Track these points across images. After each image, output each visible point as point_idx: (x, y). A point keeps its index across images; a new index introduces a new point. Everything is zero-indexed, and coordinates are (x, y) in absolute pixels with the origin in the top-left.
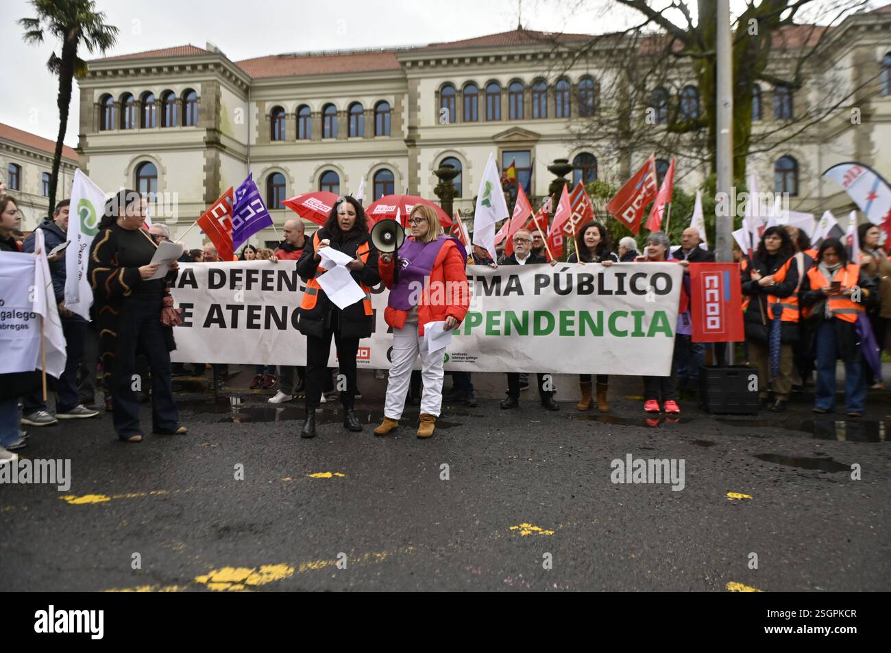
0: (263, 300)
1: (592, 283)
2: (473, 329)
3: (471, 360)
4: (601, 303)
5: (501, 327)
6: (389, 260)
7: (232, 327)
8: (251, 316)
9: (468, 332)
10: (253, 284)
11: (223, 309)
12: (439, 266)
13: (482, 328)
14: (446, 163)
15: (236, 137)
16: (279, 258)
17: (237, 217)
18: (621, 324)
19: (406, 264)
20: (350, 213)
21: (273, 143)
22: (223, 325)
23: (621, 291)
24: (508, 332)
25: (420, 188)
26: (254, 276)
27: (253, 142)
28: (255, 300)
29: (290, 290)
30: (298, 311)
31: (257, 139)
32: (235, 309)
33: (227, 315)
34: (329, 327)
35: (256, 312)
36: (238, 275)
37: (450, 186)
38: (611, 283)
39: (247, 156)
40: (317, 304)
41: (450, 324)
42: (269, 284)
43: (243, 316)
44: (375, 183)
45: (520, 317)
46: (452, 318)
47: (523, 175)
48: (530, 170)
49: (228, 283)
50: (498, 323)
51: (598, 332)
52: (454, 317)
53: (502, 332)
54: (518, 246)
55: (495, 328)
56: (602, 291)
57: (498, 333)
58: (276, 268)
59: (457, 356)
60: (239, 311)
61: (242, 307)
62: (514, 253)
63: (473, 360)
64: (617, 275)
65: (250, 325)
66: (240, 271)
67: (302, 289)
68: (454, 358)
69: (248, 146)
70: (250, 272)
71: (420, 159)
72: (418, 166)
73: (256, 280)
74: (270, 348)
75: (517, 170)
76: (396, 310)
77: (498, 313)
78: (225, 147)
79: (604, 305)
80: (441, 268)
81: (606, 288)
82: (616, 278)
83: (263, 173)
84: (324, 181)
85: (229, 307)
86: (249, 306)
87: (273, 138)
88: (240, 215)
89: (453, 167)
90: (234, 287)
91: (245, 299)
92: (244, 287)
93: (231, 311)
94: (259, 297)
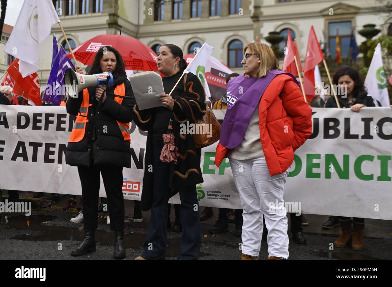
0: (57, 139)
1: (338, 128)
2: (226, 169)
3: (224, 197)
4: (347, 147)
7: (33, 161)
8: (48, 152)
9: (221, 172)
10: (50, 125)
11: (27, 145)
18: (367, 168)
20: (112, 60)
21: (156, 23)
22: (26, 159)
23: (367, 135)
26: (51, 119)
27: (141, 23)
28: (52, 139)
31: (144, 20)
32: (36, 145)
33: (30, 151)
35: (51, 149)
36: (38, 118)
38: (357, 128)
39: (137, 33)
40: (84, 137)
42: (62, 126)
43: (41, 151)
49: (31, 125)
51: (344, 175)
56: (348, 135)
59: (212, 194)
60: (39, 148)
61: (40, 145)
63: (226, 197)
64: (363, 119)
65: (47, 160)
66: (40, 115)
68: (209, 195)
69: (138, 26)
70: (48, 115)
73: (52, 122)
74: (61, 180)
78: (121, 27)
79: (350, 149)
81: (352, 132)
82: (363, 123)
85: (31, 144)
86: (46, 144)
87: (156, 19)
90: (35, 128)
91: (43, 138)
92: (43, 128)
93: (32, 147)
94: (54, 136)
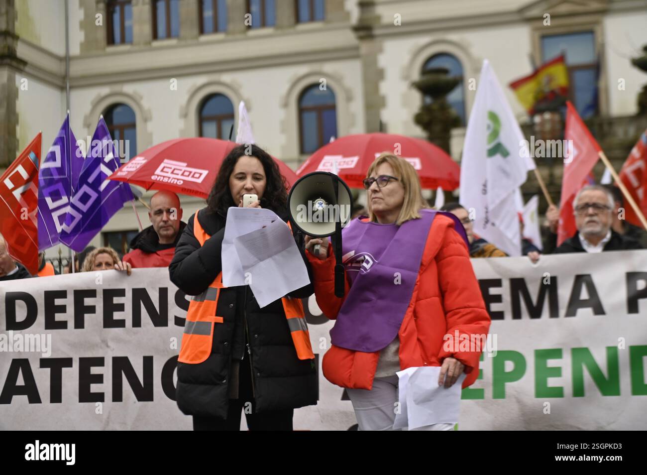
0: (108, 346)
2: (510, 386)
5: (565, 381)
6: (323, 251)
7: (52, 401)
8: (86, 379)
9: (499, 393)
10: (87, 316)
11: (35, 366)
12: (430, 264)
13: (527, 383)
14: (435, 64)
15: (45, 44)
16: (133, 266)
17: (85, 188)
19: (368, 262)
20: (256, 177)
21: (111, 49)
22: (35, 398)
24: (579, 390)
25: (386, 115)
26: (88, 302)
27: (75, 50)
28: (94, 346)
29: (156, 325)
30: (172, 363)
31: (82, 45)
32: (56, 365)
33: (42, 378)
34: (236, 395)
35: (95, 370)
36: (58, 302)
37: (444, 108)
39: (65, 77)
40: (212, 352)
41: (450, 374)
42: (117, 316)
43: (71, 377)
44: (301, 111)
45: (601, 359)
46: (454, 360)
47: (582, 79)
48: (597, 68)
49: (41, 318)
50: (557, 372)
52: (458, 359)
53: (568, 389)
54: (587, 219)
55: (552, 382)
57: (558, 392)
58: (128, 285)
60: (64, 370)
61: (68, 362)
62: (577, 233)
65: (86, 396)
66: (62, 294)
67: (180, 322)
69: (66, 59)
70: (80, 295)
71: (383, 61)
72: (380, 74)
73: (92, 310)
75: (571, 70)
76: (353, 352)
77: (556, 353)
78: (26, 63)
80: (433, 270)
83: (95, 105)
84: (207, 111)
85: (44, 363)
86: (82, 360)
87: (111, 41)
88: (88, 185)
89: (445, 71)
90: (51, 324)
91: (73, 346)
92: (71, 324)
93: (48, 370)
94: (100, 341)
